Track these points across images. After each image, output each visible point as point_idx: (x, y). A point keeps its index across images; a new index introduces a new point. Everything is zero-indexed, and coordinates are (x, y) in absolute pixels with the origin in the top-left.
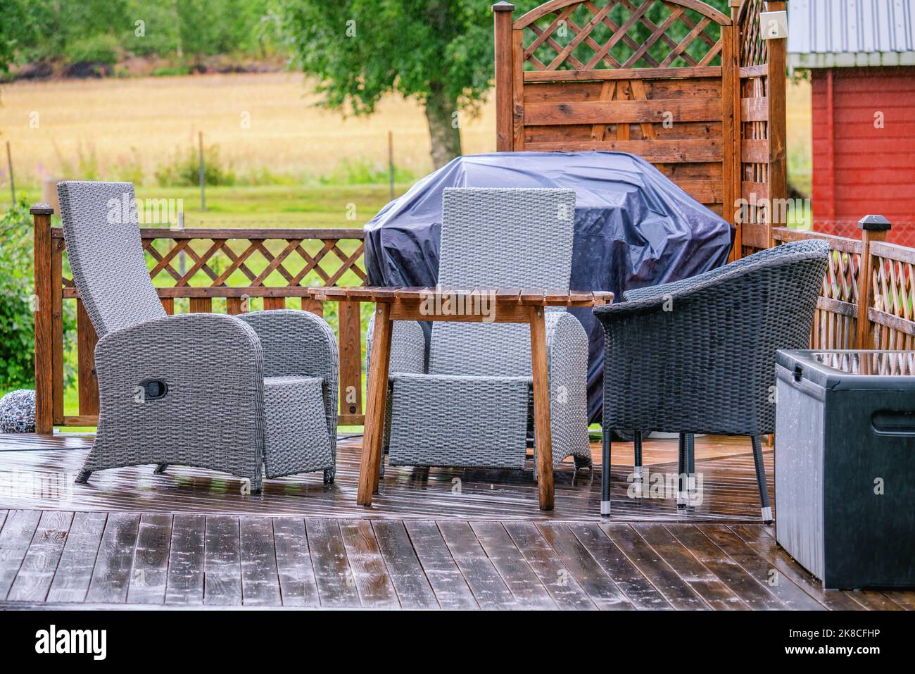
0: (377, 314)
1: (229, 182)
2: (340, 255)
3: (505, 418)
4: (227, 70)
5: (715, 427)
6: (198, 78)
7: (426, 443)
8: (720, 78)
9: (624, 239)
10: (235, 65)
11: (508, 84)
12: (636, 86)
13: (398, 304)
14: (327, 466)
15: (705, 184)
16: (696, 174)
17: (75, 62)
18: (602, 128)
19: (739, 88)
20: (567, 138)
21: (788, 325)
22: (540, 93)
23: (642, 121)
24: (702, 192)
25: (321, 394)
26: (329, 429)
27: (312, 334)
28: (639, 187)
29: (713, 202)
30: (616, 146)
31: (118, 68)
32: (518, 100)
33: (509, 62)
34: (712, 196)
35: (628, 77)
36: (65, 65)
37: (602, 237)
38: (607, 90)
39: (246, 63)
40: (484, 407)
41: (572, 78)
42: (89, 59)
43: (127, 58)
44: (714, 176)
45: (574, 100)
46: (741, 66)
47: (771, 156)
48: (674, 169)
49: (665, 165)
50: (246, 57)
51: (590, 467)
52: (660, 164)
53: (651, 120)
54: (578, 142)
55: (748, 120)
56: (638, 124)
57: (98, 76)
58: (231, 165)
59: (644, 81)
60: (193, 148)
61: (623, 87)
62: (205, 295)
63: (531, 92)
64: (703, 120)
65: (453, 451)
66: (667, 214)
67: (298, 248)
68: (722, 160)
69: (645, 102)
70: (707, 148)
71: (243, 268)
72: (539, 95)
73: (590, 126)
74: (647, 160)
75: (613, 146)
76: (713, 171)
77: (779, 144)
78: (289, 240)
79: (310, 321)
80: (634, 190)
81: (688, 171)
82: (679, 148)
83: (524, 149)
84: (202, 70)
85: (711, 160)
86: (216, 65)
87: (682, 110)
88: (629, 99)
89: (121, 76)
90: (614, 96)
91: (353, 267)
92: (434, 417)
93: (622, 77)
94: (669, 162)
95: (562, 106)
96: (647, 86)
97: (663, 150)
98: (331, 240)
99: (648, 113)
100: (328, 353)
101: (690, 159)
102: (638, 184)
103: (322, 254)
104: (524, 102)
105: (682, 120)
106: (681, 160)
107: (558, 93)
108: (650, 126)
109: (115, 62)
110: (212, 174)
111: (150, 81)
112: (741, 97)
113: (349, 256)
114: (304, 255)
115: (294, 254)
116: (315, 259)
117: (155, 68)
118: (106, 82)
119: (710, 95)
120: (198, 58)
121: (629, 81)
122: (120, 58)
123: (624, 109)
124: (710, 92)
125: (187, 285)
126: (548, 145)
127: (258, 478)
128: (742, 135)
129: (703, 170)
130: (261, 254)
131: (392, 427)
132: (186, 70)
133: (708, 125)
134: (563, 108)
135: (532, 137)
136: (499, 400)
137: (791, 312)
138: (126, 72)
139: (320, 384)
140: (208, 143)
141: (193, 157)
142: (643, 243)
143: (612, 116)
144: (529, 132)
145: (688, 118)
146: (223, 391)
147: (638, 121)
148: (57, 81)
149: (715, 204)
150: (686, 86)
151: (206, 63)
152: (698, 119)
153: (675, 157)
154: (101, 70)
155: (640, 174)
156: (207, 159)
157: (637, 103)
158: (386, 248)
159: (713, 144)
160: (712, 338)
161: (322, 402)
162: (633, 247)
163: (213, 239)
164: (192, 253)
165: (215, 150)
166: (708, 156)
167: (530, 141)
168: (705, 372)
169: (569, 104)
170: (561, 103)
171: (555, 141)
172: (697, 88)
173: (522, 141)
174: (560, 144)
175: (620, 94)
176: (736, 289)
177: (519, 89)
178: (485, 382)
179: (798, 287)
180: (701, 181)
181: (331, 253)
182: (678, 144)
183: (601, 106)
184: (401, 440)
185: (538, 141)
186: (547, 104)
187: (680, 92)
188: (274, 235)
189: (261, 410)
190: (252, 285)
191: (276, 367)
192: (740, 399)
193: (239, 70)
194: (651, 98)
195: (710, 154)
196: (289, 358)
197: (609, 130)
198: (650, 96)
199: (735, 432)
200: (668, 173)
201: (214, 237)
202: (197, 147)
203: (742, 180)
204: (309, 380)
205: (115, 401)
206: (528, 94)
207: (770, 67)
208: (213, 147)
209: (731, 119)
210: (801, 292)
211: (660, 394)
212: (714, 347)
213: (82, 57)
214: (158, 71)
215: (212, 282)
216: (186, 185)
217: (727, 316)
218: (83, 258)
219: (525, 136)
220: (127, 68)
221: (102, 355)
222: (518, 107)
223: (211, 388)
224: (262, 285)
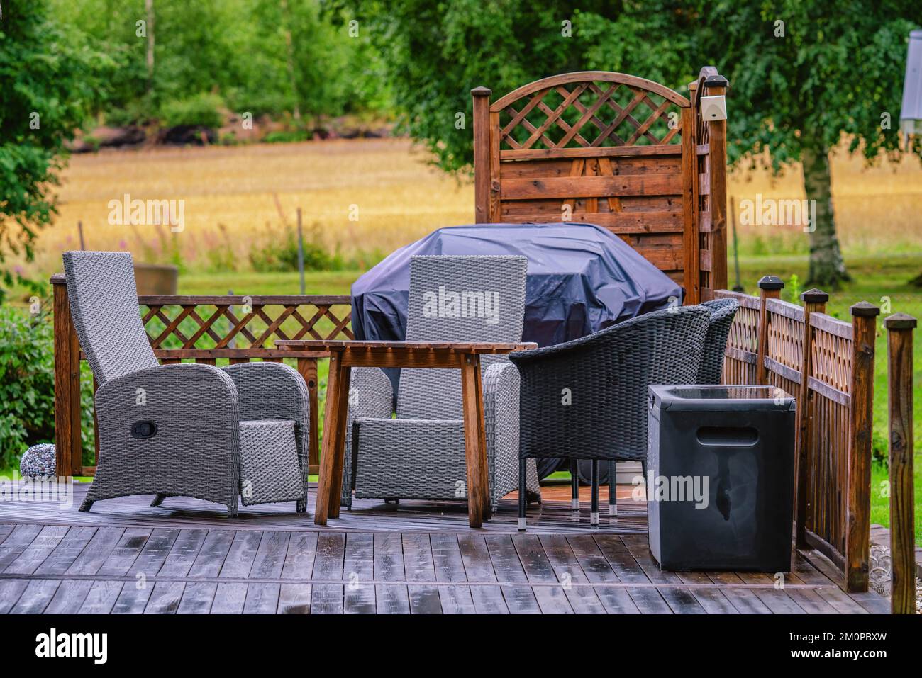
0: (331, 361)
1: (335, 266)
2: (333, 319)
3: (456, 456)
4: (354, 135)
5: (611, 453)
6: (318, 144)
7: (388, 478)
8: (679, 156)
9: (584, 301)
10: (363, 128)
11: (486, 162)
12: (602, 163)
13: (348, 353)
14: (298, 497)
15: (667, 252)
16: (659, 243)
17: (173, 126)
18: (572, 201)
19: (697, 164)
20: (541, 211)
21: (674, 367)
22: (516, 170)
23: (609, 195)
24: (664, 260)
25: (294, 435)
26: (301, 466)
27: (285, 383)
28: (599, 255)
29: (674, 268)
30: (586, 218)
31: (222, 133)
32: (495, 177)
33: (486, 142)
34: (673, 263)
35: (596, 155)
36: (161, 130)
37: (563, 300)
38: (576, 167)
39: (375, 127)
40: (437, 446)
41: (544, 157)
42: (187, 123)
43: (234, 121)
44: (676, 246)
45: (546, 176)
46: (699, 144)
47: (712, 226)
48: (637, 239)
49: (632, 235)
50: (376, 119)
51: (540, 503)
52: (625, 234)
53: (617, 194)
54: (550, 215)
55: (702, 194)
56: (606, 198)
57: (199, 143)
58: (339, 245)
59: (611, 158)
60: (289, 228)
61: (591, 165)
62: (208, 356)
63: (506, 169)
64: (665, 194)
65: (411, 484)
66: (624, 279)
67: (295, 313)
68: (683, 230)
69: (612, 178)
70: (669, 219)
71: (245, 331)
72: (514, 172)
73: (562, 200)
74: (612, 231)
75: (582, 218)
76: (676, 241)
77: (720, 215)
78: (286, 306)
79: (284, 371)
80: (595, 258)
81: (653, 241)
82: (643, 219)
83: (501, 221)
84: (323, 135)
85: (673, 230)
86: (340, 129)
87: (645, 184)
88: (597, 175)
89: (227, 143)
90: (583, 173)
91: (345, 330)
92: (395, 455)
93: (590, 155)
94: (634, 232)
95: (535, 182)
96: (614, 165)
97: (629, 221)
98: (324, 306)
99: (616, 188)
100: (299, 399)
101: (653, 230)
102: (599, 253)
103: (316, 318)
104: (501, 178)
105: (645, 194)
106: (644, 231)
107: (532, 170)
108: (616, 200)
109: (220, 126)
110: (316, 256)
111: (260, 148)
112: (699, 173)
113: (341, 320)
114: (300, 319)
115: (291, 318)
116: (309, 323)
117: (267, 133)
118: (209, 150)
119: (671, 170)
120: (319, 121)
121: (597, 158)
122: (225, 121)
123: (593, 184)
124: (671, 168)
125: (193, 347)
126: (523, 217)
127: (235, 504)
128: (700, 208)
129: (665, 240)
130: (261, 320)
131: (359, 464)
132: (304, 135)
133: (670, 198)
134: (536, 183)
135: (508, 210)
136: (451, 440)
137: (676, 357)
138: (233, 138)
139: (293, 426)
140: (307, 221)
141: (291, 237)
142: (601, 306)
143: (580, 191)
144: (505, 206)
145: (651, 192)
146: (204, 430)
147: (605, 195)
148: (149, 150)
149: (676, 271)
150: (649, 163)
151: (327, 127)
152: (660, 193)
153: (639, 228)
154: (203, 135)
155: (601, 243)
156: (309, 239)
157: (604, 178)
158: (369, 311)
159: (674, 215)
160: (608, 378)
161: (294, 442)
162: (592, 309)
163: (217, 305)
164: (197, 318)
165: (318, 230)
166: (670, 227)
167: (507, 214)
168: (602, 407)
169: (542, 179)
170: (535, 179)
171: (530, 213)
172: (659, 164)
173: (499, 214)
174: (534, 217)
175: (589, 171)
176: (627, 337)
177: (497, 167)
178: (439, 424)
179: (681, 335)
180: (663, 249)
181: (324, 317)
182: (642, 216)
183: (571, 182)
184: (366, 476)
185: (513, 214)
186: (520, 180)
187: (644, 169)
188: (273, 302)
189: (237, 446)
190: (252, 347)
191: (256, 412)
192: (632, 430)
193: (368, 135)
194: (617, 174)
195: (671, 225)
196: (267, 404)
197: (580, 204)
198: (617, 172)
199: (628, 457)
200: (633, 243)
201: (218, 303)
202: (295, 227)
203: (700, 248)
204: (283, 422)
205: (113, 440)
206: (503, 171)
207: (711, 145)
208: (316, 225)
209: (690, 193)
210: (684, 340)
211: (565, 427)
212: (610, 386)
213: (179, 121)
214: (271, 136)
215: (216, 344)
216: (284, 270)
217: (620, 359)
218: (86, 318)
219: (502, 209)
220: (233, 132)
221: (101, 400)
222: (495, 183)
223: (194, 428)
224: (261, 347)
